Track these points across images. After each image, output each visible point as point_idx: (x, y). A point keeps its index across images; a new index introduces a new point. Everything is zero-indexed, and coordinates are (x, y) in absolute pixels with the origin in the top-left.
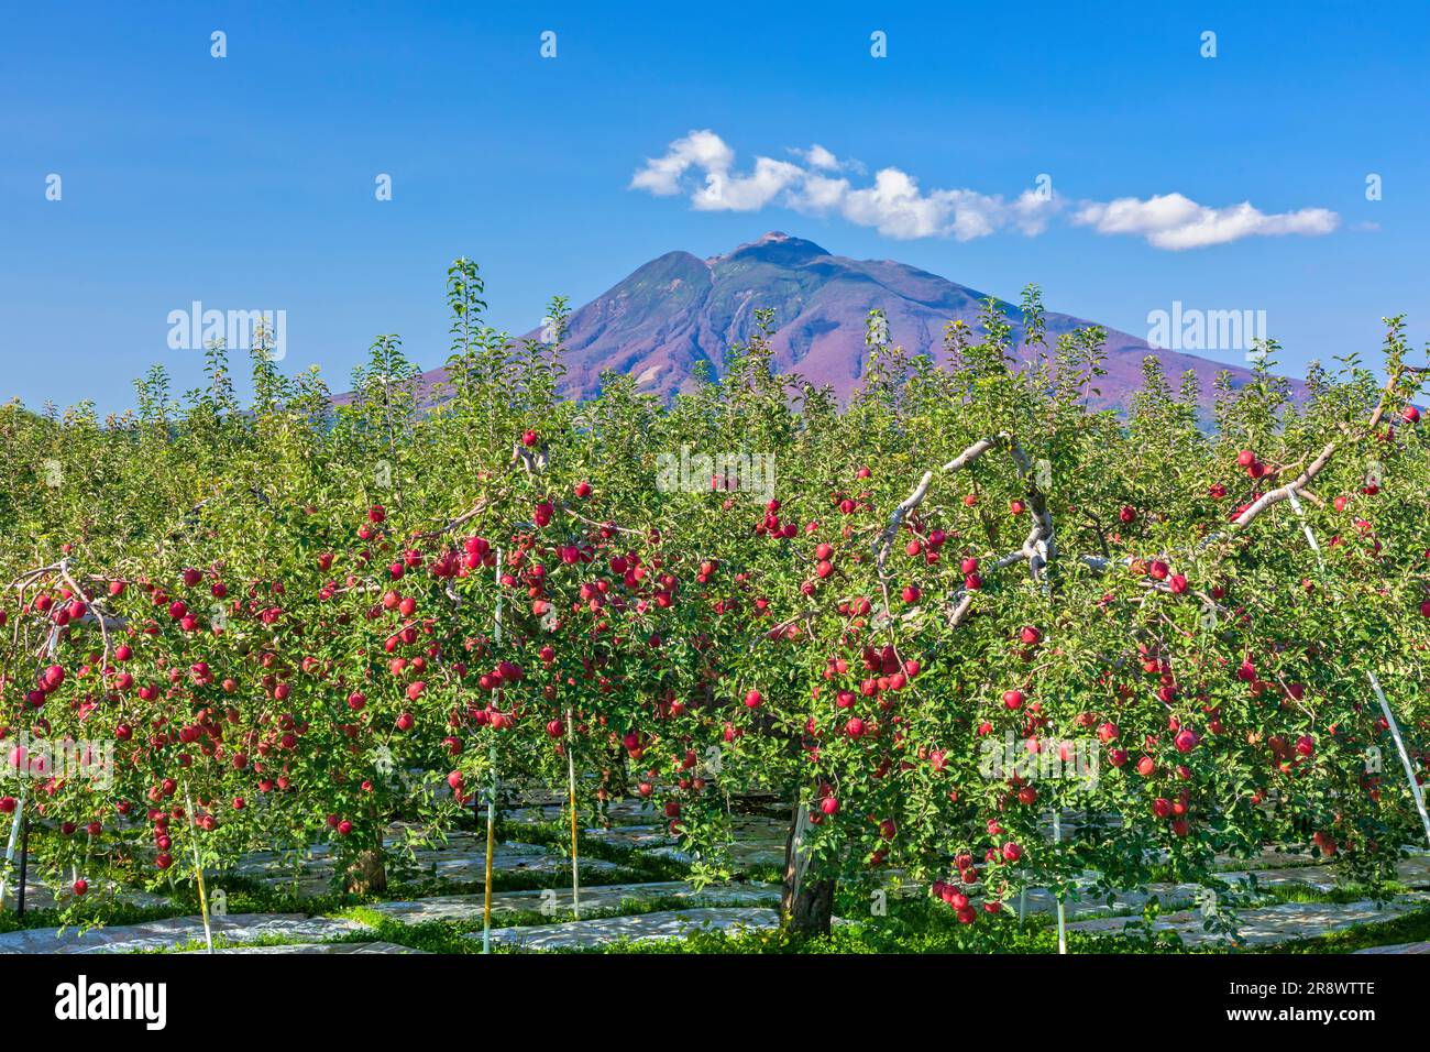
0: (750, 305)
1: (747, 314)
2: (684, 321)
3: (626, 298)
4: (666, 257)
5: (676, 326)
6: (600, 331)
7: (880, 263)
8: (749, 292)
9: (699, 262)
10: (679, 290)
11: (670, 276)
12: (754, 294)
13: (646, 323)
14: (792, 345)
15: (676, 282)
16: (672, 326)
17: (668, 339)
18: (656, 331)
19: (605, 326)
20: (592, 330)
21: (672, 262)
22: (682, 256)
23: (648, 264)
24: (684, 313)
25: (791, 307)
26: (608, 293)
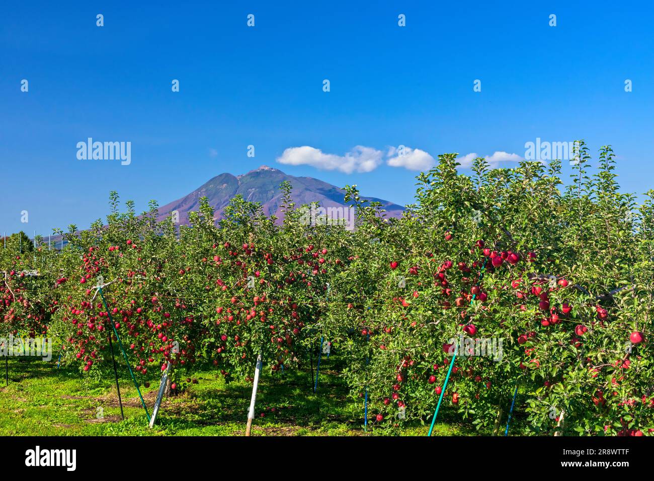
0: (253, 194)
1: (252, 198)
2: (227, 200)
3: (205, 191)
4: (221, 175)
5: (224, 202)
6: (194, 204)
7: (305, 178)
8: (254, 189)
9: (234, 178)
10: (226, 188)
11: (222, 183)
12: (255, 190)
13: (212, 201)
14: (269, 210)
15: (225, 185)
16: (223, 202)
17: (220, 208)
18: (216, 204)
19: (196, 202)
20: (191, 204)
21: (223, 177)
22: (227, 175)
23: (214, 178)
24: (227, 197)
25: (270, 195)
26: (198, 189)
